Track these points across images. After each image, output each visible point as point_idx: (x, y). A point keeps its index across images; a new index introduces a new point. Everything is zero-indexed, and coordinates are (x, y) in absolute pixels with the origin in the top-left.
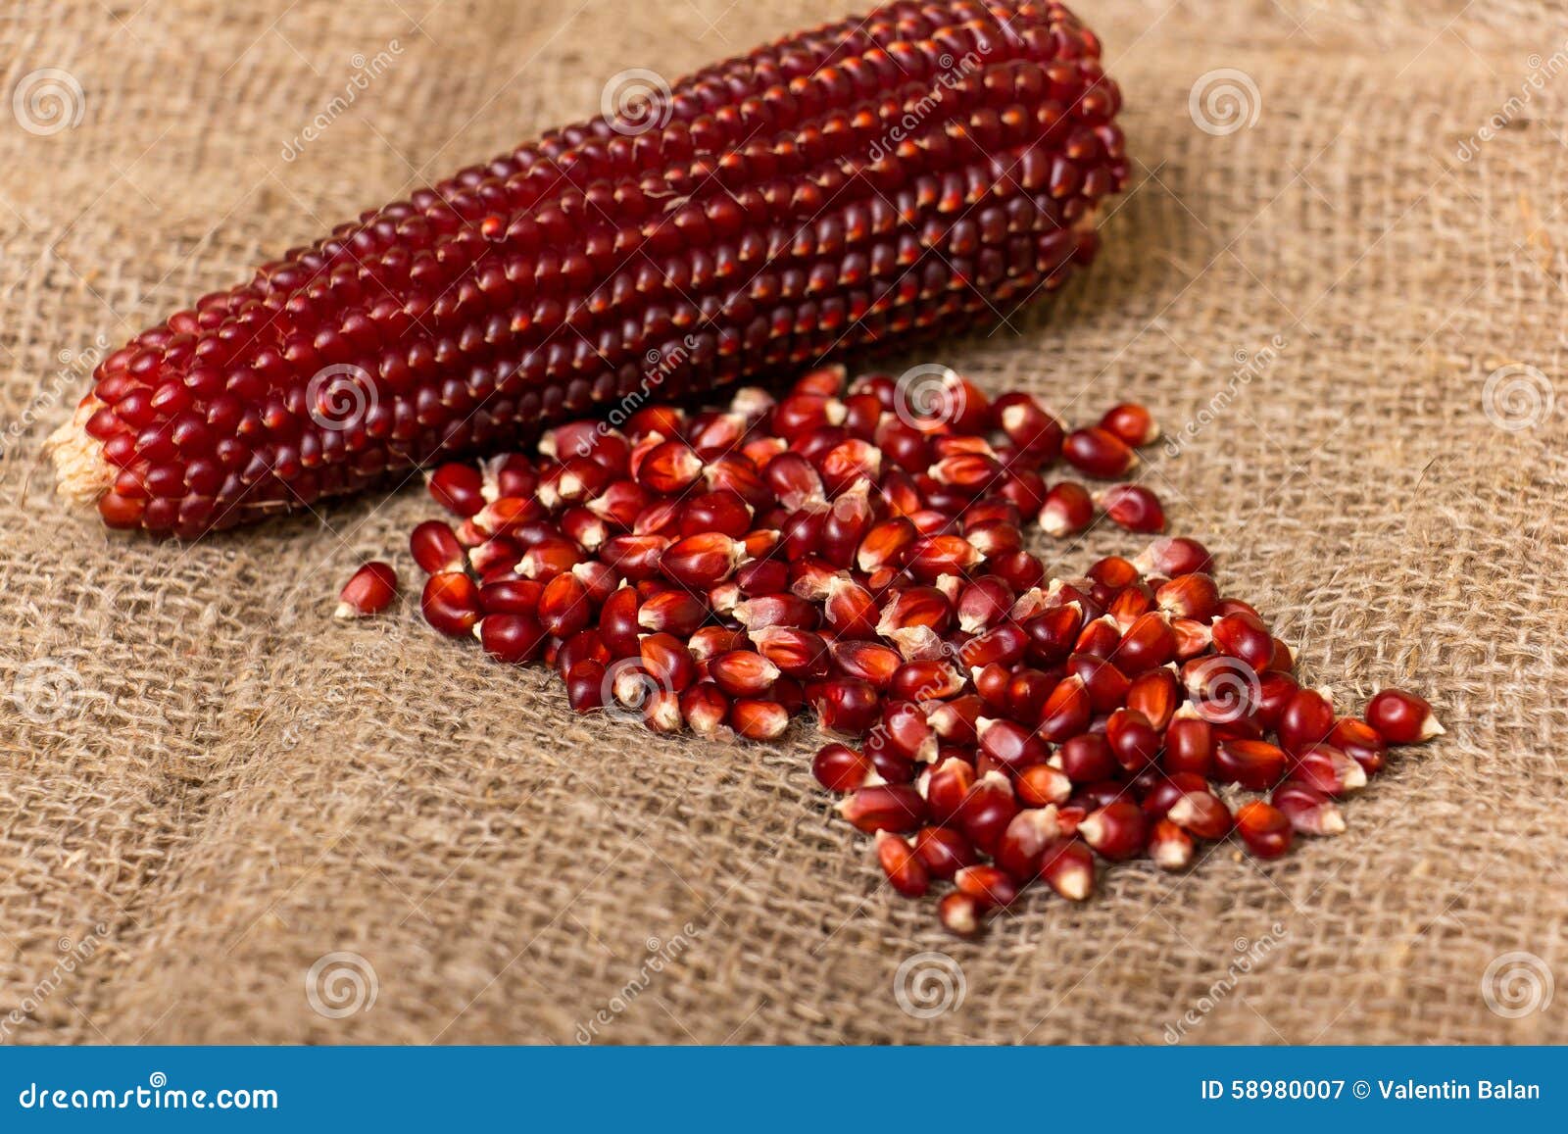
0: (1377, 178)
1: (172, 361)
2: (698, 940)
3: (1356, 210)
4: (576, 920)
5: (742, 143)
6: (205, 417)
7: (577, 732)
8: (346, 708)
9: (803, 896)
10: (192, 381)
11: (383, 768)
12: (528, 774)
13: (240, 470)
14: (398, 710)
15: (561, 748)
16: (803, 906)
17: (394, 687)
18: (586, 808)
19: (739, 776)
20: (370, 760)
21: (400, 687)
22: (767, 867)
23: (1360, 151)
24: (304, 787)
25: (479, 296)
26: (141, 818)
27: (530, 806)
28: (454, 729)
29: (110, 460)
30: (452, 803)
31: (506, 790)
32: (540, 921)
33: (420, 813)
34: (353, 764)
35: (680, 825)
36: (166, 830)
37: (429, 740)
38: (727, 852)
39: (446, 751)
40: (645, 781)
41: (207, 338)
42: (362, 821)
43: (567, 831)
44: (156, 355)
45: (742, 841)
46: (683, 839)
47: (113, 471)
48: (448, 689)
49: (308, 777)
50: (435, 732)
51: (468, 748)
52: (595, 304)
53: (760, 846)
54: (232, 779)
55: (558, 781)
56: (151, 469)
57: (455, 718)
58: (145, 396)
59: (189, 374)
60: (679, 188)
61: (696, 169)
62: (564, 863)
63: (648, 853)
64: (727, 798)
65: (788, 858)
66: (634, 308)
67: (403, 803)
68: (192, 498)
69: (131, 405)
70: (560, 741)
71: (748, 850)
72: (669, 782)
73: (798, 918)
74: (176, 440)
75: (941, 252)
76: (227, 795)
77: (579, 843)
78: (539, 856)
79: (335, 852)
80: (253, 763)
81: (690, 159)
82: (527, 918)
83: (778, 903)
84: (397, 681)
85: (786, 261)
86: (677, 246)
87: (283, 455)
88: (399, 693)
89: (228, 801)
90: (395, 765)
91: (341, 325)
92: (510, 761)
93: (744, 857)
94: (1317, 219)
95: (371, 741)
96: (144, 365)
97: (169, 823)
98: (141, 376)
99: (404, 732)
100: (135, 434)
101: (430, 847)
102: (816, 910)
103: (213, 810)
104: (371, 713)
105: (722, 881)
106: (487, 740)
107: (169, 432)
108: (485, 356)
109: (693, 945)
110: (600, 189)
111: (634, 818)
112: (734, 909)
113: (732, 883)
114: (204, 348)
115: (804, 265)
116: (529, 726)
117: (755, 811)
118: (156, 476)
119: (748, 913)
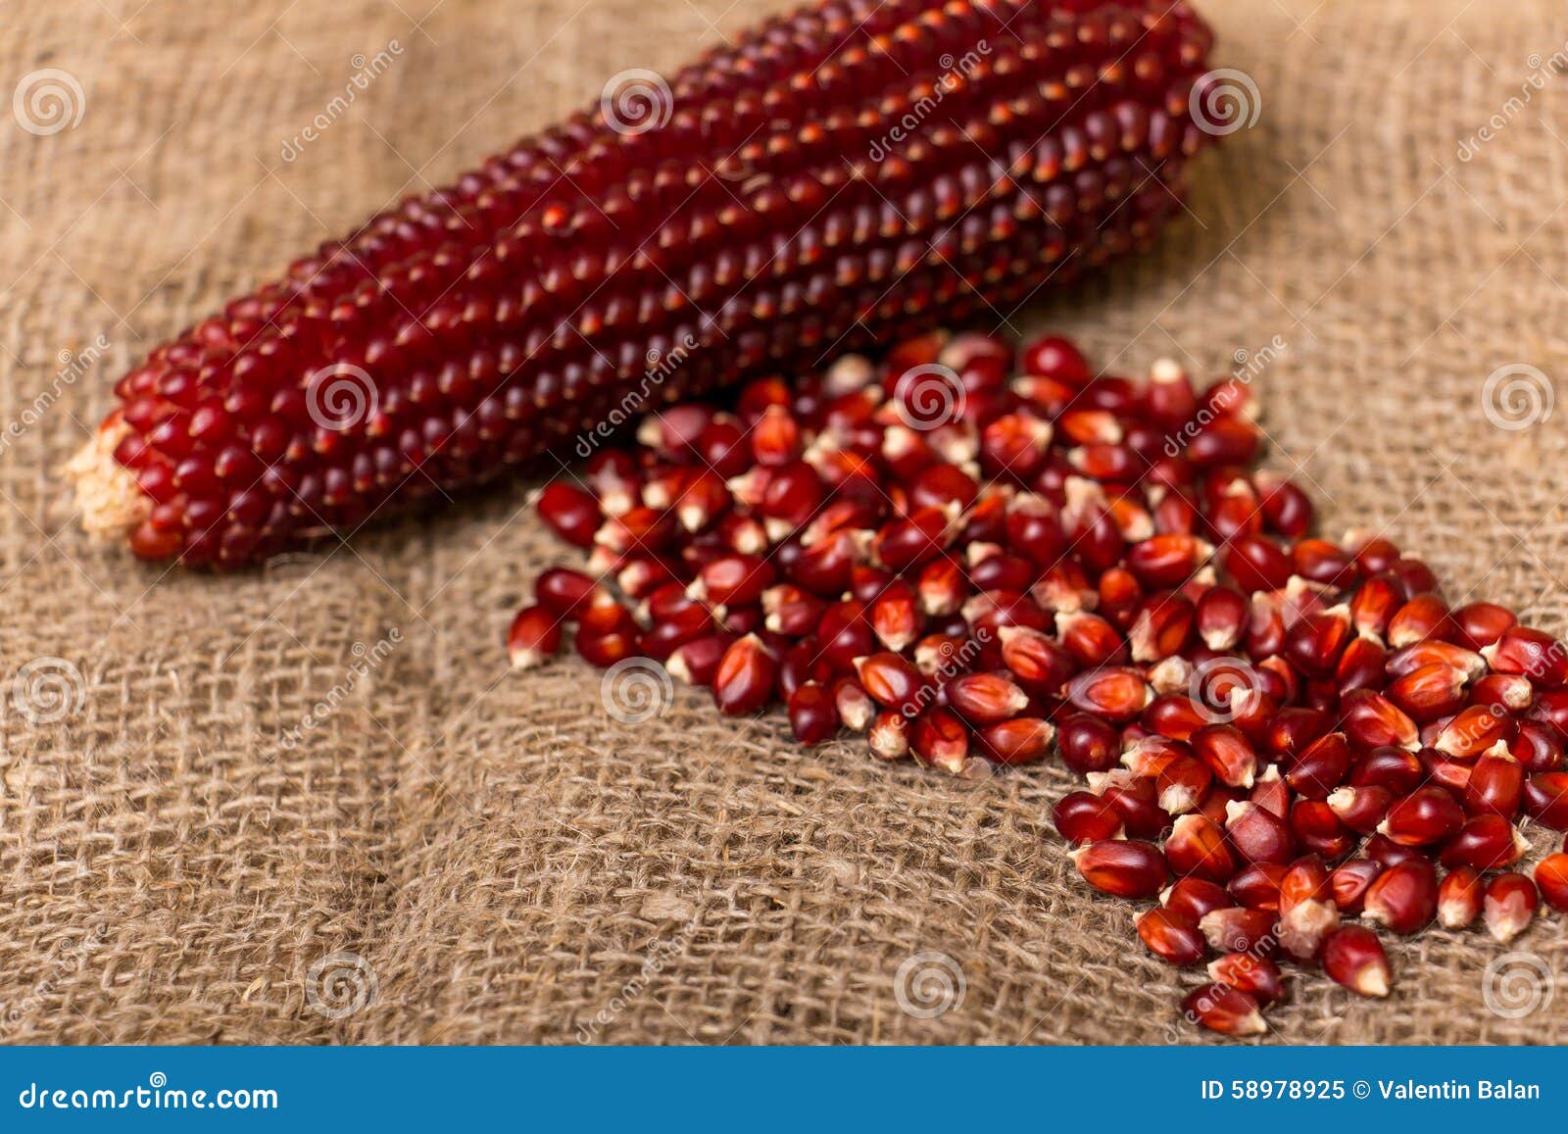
0: (1435, 140)
1: (208, 382)
2: (987, 1021)
3: (1414, 172)
4: (853, 1011)
5: (824, 114)
6: (249, 444)
7: (814, 768)
8: (544, 768)
9: (1085, 957)
10: (232, 404)
11: (600, 832)
12: (767, 827)
13: (288, 498)
14: (604, 764)
15: (799, 791)
16: (1087, 970)
17: (594, 738)
18: (839, 867)
19: (998, 814)
20: (583, 825)
21: (602, 736)
22: (1042, 924)
23: (1411, 106)
24: (511, 863)
25: (544, 297)
26: (326, 928)
27: (777, 868)
28: (674, 779)
29: (144, 493)
30: (688, 870)
31: (744, 849)
32: (816, 1017)
33: (650, 885)
34: (565, 833)
35: (944, 880)
36: (356, 935)
37: (648, 795)
38: (998, 908)
39: (669, 805)
40: (899, 827)
41: (245, 353)
42: (586, 900)
43: (823, 898)
44: (190, 375)
45: (1011, 893)
46: (951, 897)
47: (146, 504)
48: (658, 731)
49: (513, 852)
50: (653, 784)
51: (693, 801)
52: (672, 298)
53: (1031, 899)
54: (417, 866)
55: (804, 835)
56: (189, 502)
57: (671, 764)
58: (181, 423)
59: (230, 395)
60: (759, 165)
61: (776, 145)
62: (827, 941)
63: (917, 919)
64: (989, 843)
65: (1065, 912)
66: (713, 299)
67: (630, 874)
68: (236, 530)
69: (163, 432)
70: (795, 782)
71: (1020, 905)
72: (925, 827)
73: (1086, 986)
74: (219, 471)
75: (1036, 223)
76: (413, 883)
77: (838, 913)
78: (797, 932)
79: (563, 947)
80: (439, 843)
81: (766, 134)
82: (800, 1018)
83: (1061, 968)
84: (599, 730)
85: (876, 241)
86: (759, 231)
87: (334, 477)
88: (604, 744)
89: (416, 890)
90: (615, 828)
91: (394, 334)
92: (744, 812)
93: (1016, 914)
94: (1373, 182)
95: (581, 803)
96: (175, 386)
97: (357, 927)
98: (173, 398)
99: (617, 788)
100: (170, 463)
101: (673, 929)
102: (1099, 973)
103: (402, 903)
104: (574, 770)
105: (998, 945)
106: (713, 787)
107: (212, 461)
108: (552, 361)
109: (982, 1028)
110: (671, 170)
111: (893, 874)
112: (1017, 979)
113: (1009, 946)
114: (243, 366)
115: (892, 245)
116: (759, 766)
117: (1020, 858)
118: (195, 509)
119: (1033, 983)
